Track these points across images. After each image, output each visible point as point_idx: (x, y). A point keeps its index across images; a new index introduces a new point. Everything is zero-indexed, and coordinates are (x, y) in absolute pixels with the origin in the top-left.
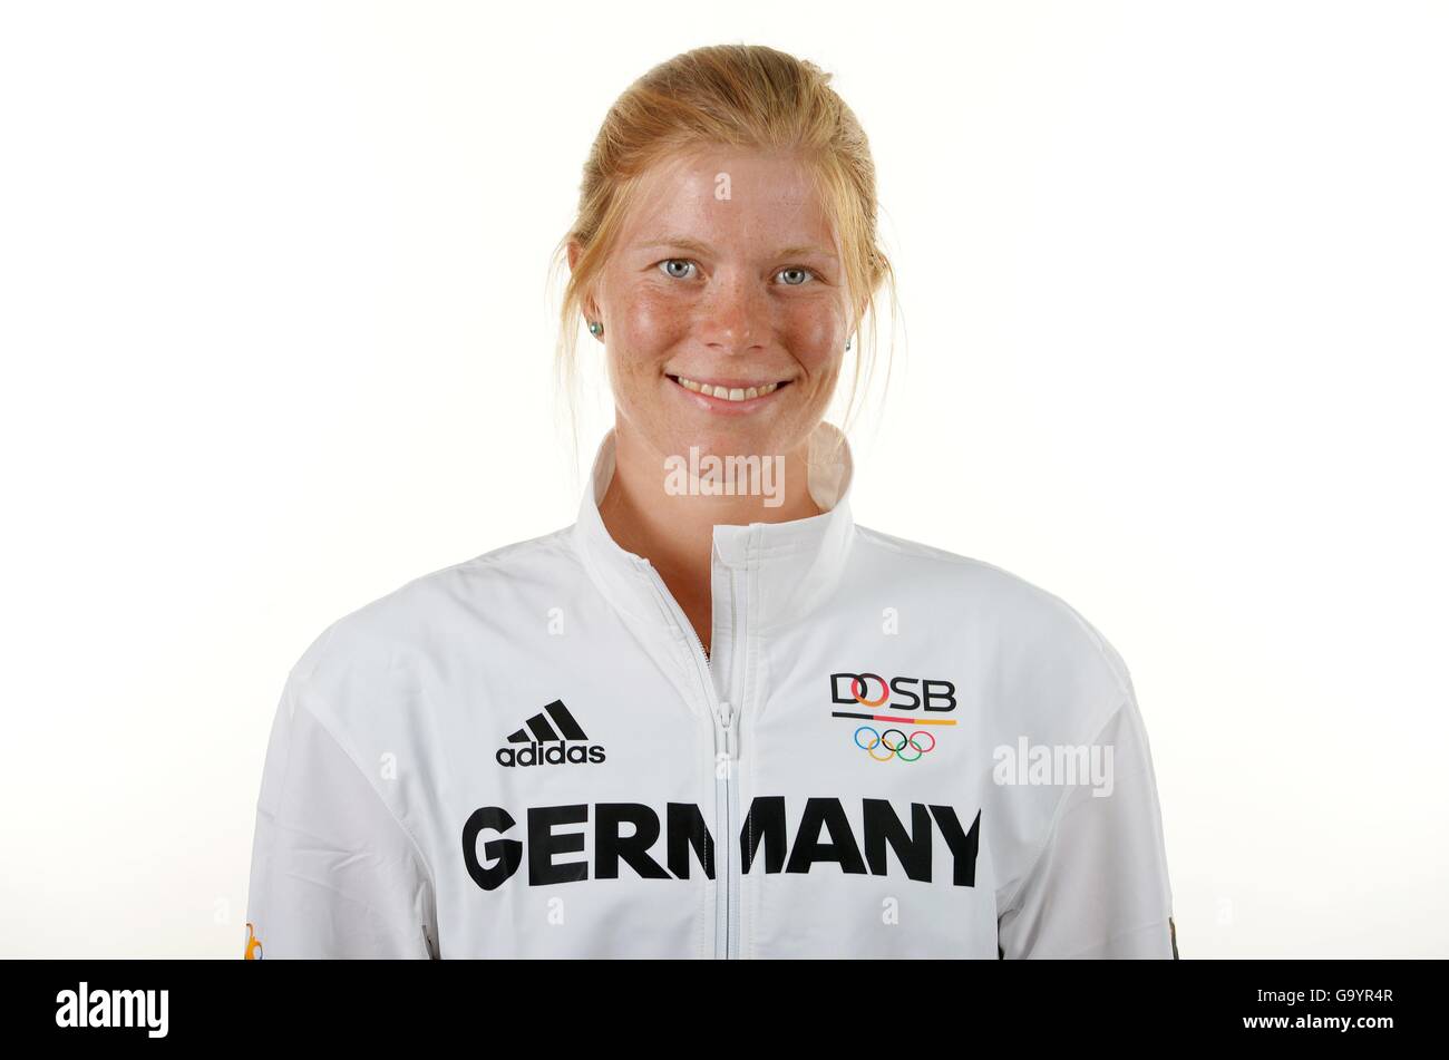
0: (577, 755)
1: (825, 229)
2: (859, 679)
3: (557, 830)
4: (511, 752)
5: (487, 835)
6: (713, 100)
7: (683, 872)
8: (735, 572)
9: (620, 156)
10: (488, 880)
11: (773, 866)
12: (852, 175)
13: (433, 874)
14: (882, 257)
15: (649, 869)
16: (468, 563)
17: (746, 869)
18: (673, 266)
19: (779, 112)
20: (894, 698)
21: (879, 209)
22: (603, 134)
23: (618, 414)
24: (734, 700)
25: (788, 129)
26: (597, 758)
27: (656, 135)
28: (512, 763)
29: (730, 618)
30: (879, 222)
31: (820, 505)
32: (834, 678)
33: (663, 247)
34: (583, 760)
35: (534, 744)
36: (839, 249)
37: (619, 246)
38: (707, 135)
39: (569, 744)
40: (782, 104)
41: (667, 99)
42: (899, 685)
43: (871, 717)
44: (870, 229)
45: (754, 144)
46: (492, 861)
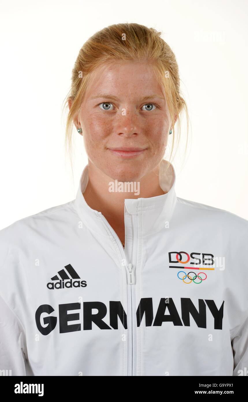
0: (76, 284)
1: (160, 88)
2: (179, 254)
3: (69, 312)
4: (52, 284)
5: (44, 315)
6: (116, 44)
7: (116, 327)
8: (133, 216)
9: (84, 66)
10: (45, 332)
11: (148, 324)
12: (169, 69)
13: (25, 329)
14: (182, 99)
15: (103, 326)
16: (36, 215)
17: (138, 325)
18: (105, 105)
19: (140, 47)
20: (192, 260)
21: (180, 81)
22: (78, 58)
23: (89, 160)
24: (134, 263)
25: (144, 53)
26: (84, 285)
27: (97, 57)
28: (53, 288)
29: (131, 232)
30: (180, 86)
31: (164, 190)
32: (170, 254)
33: (101, 98)
34: (79, 286)
35: (61, 281)
36: (165, 96)
37: (85, 99)
38: (114, 57)
39: (74, 280)
40: (141, 44)
41: (99, 44)
42: (193, 256)
43: (183, 268)
44: (177, 88)
45: (131, 59)
46: (46, 324)
